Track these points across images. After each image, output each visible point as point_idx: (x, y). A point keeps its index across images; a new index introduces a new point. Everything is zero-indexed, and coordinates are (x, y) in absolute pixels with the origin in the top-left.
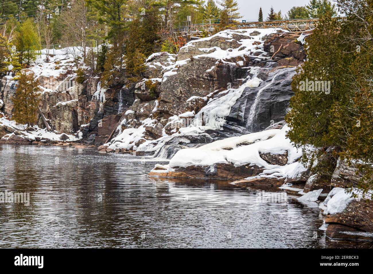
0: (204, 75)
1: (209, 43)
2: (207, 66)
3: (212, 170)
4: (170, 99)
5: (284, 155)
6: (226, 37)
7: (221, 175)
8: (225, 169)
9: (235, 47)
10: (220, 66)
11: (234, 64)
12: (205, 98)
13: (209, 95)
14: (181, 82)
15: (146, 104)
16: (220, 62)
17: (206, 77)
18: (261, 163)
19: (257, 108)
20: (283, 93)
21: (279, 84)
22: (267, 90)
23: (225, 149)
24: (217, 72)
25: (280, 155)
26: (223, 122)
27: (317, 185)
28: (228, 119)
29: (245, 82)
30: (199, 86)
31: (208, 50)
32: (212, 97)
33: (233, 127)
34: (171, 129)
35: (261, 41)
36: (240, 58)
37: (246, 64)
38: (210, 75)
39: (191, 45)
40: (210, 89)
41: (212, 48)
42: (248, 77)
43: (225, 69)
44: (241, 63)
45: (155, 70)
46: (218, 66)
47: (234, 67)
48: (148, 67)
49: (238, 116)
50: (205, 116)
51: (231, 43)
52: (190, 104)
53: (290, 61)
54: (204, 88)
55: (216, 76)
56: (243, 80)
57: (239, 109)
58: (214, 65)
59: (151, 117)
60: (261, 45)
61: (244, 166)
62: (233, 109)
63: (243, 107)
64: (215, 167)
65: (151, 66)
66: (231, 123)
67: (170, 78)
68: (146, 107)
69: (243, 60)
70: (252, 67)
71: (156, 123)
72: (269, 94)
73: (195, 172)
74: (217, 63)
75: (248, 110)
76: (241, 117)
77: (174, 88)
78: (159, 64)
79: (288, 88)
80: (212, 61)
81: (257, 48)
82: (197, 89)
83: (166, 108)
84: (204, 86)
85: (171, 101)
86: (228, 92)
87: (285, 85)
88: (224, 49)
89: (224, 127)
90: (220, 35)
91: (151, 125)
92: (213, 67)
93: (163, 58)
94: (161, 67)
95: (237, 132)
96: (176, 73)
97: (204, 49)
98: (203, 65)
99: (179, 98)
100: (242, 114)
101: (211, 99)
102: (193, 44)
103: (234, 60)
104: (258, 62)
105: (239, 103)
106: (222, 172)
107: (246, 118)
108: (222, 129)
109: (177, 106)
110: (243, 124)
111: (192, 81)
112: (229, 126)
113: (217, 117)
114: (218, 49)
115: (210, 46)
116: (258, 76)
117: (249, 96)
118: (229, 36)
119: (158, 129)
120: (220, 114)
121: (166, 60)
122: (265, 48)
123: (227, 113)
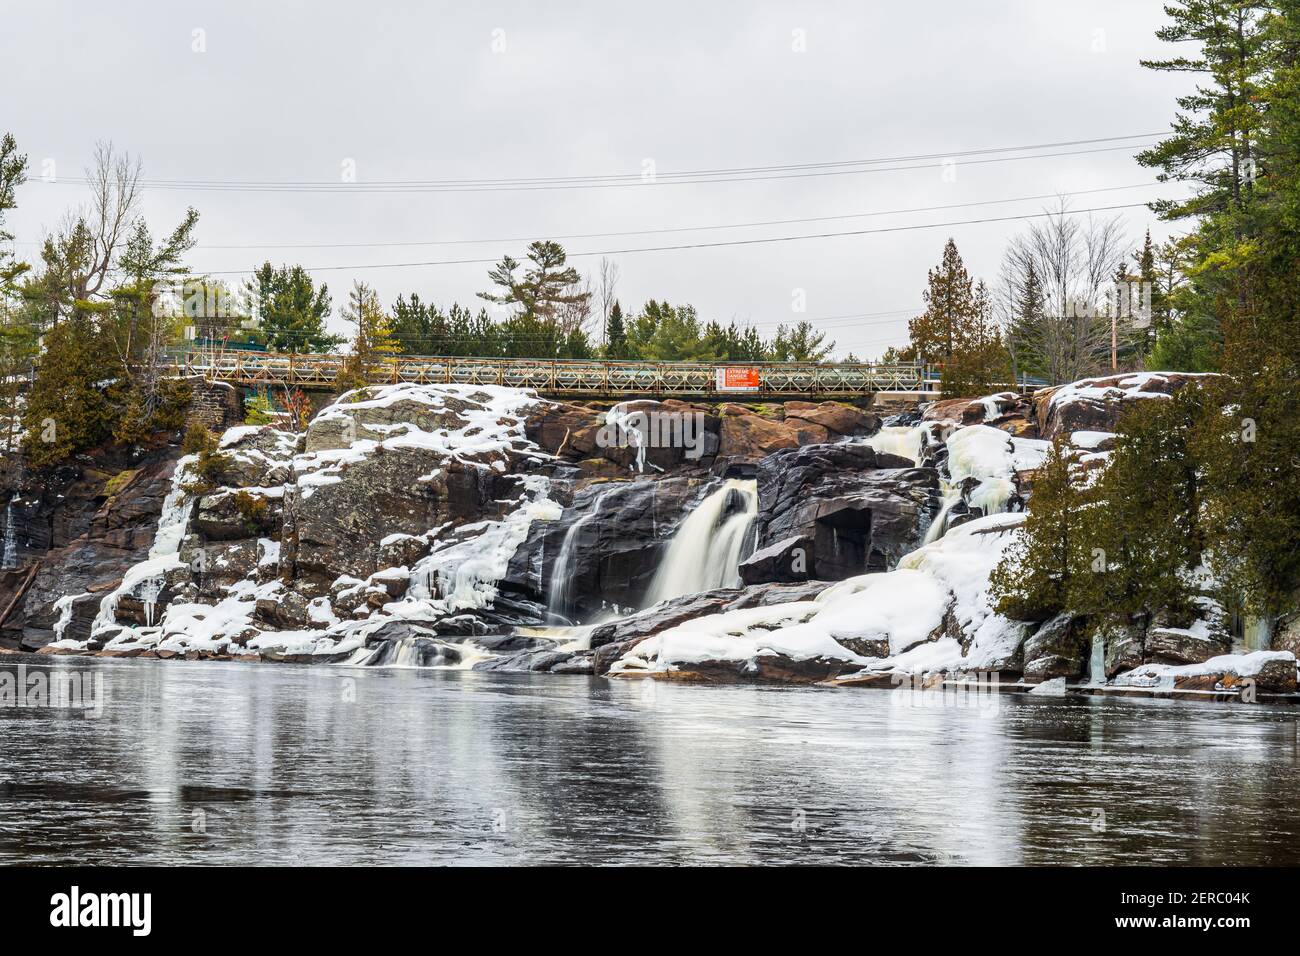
0: (414, 488)
1: (388, 413)
2: (421, 469)
3: (753, 667)
4: (328, 538)
5: (884, 641)
6: (428, 402)
7: (770, 675)
8: (776, 666)
9: (452, 428)
10: (455, 469)
11: (486, 467)
12: (423, 539)
13: (433, 532)
14: (354, 501)
15: (233, 549)
16: (453, 460)
17: (418, 493)
19: (569, 565)
20: (624, 536)
21: (611, 516)
22: (586, 530)
24: (449, 483)
25: (878, 642)
26: (492, 593)
28: (503, 586)
29: (517, 507)
30: (399, 511)
31: (388, 429)
32: (440, 536)
33: (518, 605)
34: (353, 607)
35: (514, 417)
36: (497, 455)
37: (512, 469)
38: (430, 488)
39: (339, 415)
40: (429, 519)
41: (396, 426)
42: (522, 496)
43: (468, 478)
44: (500, 466)
45: (251, 468)
46: (451, 471)
47: (488, 474)
48: (231, 460)
49: (528, 579)
50: (441, 580)
51: (443, 417)
52: (392, 552)
53: (600, 467)
54: (411, 517)
55: (446, 490)
56: (513, 503)
57: (530, 567)
58: (439, 467)
59: (253, 578)
60: (520, 427)
61: (812, 661)
62: (513, 565)
63: (538, 561)
64: (756, 663)
65: (239, 459)
66: (511, 595)
67: (322, 493)
68: (235, 554)
69: (503, 459)
70: (524, 477)
71: (281, 591)
72: (596, 536)
74: (445, 462)
75: (548, 569)
76: (535, 582)
77: (336, 512)
78: (256, 453)
79: (634, 525)
80: (430, 459)
81: (513, 434)
82: (393, 518)
83: (317, 558)
84: (411, 512)
85: (332, 542)
86: (484, 530)
87: (628, 520)
88: (428, 429)
89: (495, 603)
90: (414, 398)
91: (273, 597)
92: (436, 472)
93: (267, 441)
94: (265, 461)
95: (527, 613)
96: (337, 479)
97: (378, 427)
98: (409, 466)
99: (353, 537)
100: (538, 576)
101: (438, 544)
102: (346, 412)
103: (484, 457)
104: (537, 465)
105: (525, 554)
106: (771, 671)
107: (546, 584)
108: (491, 607)
109: (348, 555)
110: (542, 598)
111: (381, 499)
112: (507, 602)
113: (478, 583)
114: (413, 428)
115: (391, 420)
116: (552, 497)
117: (548, 538)
118: (437, 402)
119: (292, 605)
120: (484, 575)
121: (272, 447)
122: (531, 434)
123: (500, 572)
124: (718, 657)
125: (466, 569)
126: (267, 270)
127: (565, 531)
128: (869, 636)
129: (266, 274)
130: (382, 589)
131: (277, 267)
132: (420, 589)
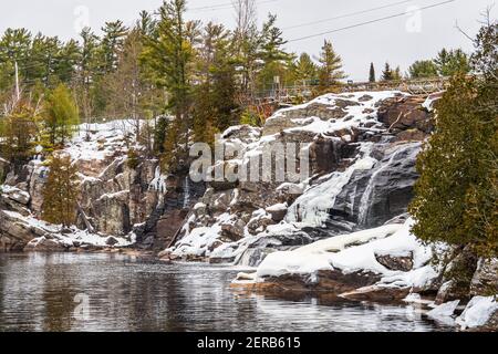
1: (304, 112)
3: (314, 279)
4: (253, 187)
5: (408, 258)
6: (327, 103)
7: (324, 285)
8: (331, 278)
9: (339, 117)
10: (320, 142)
11: (338, 139)
12: (301, 185)
13: (306, 181)
15: (222, 195)
16: (320, 136)
18: (378, 268)
20: (405, 177)
21: (399, 164)
22: (382, 175)
23: (329, 251)
24: (316, 150)
25: (402, 258)
26: (325, 216)
27: (452, 295)
28: (332, 212)
29: (354, 162)
31: (304, 120)
32: (310, 183)
33: (339, 224)
34: (255, 228)
35: (373, 108)
36: (346, 131)
37: (355, 139)
39: (280, 115)
41: (308, 119)
42: (358, 156)
43: (326, 146)
44: (347, 138)
46: (317, 143)
47: (338, 143)
49: (346, 208)
50: (300, 209)
51: (334, 111)
52: (281, 193)
53: (413, 134)
55: (315, 155)
56: (351, 160)
57: (347, 199)
58: (312, 140)
59: (229, 211)
60: (374, 114)
61: (355, 273)
62: (339, 199)
63: (352, 197)
64: (318, 275)
66: (336, 217)
68: (222, 198)
69: (350, 133)
70: (362, 143)
71: (235, 219)
72: (387, 178)
73: (290, 282)
74: (316, 138)
75: (358, 201)
76: (349, 209)
78: (237, 140)
79: (411, 169)
80: (308, 136)
81: (369, 118)
83: (249, 199)
85: (256, 189)
86: (331, 177)
87: (407, 166)
88: (325, 119)
89: (326, 223)
90: (319, 102)
91: (229, 223)
92: (310, 144)
93: (244, 133)
95: (344, 229)
97: (298, 120)
98: (298, 141)
99: (266, 186)
100: (351, 205)
101: (308, 187)
102: (283, 113)
103: (338, 133)
104: (371, 136)
105: (346, 191)
106: (326, 282)
107: (356, 211)
108: (324, 226)
109: (263, 197)
110: (354, 219)
112: (333, 222)
113: (317, 210)
114: (316, 119)
115: (306, 115)
116: (371, 155)
117: (361, 182)
118: (331, 103)
119: (238, 227)
120: (321, 206)
121: (247, 136)
122: (380, 118)
123: (331, 204)
125: (311, 203)
127: (369, 177)
128: (396, 254)
130: (270, 216)
132: (291, 216)
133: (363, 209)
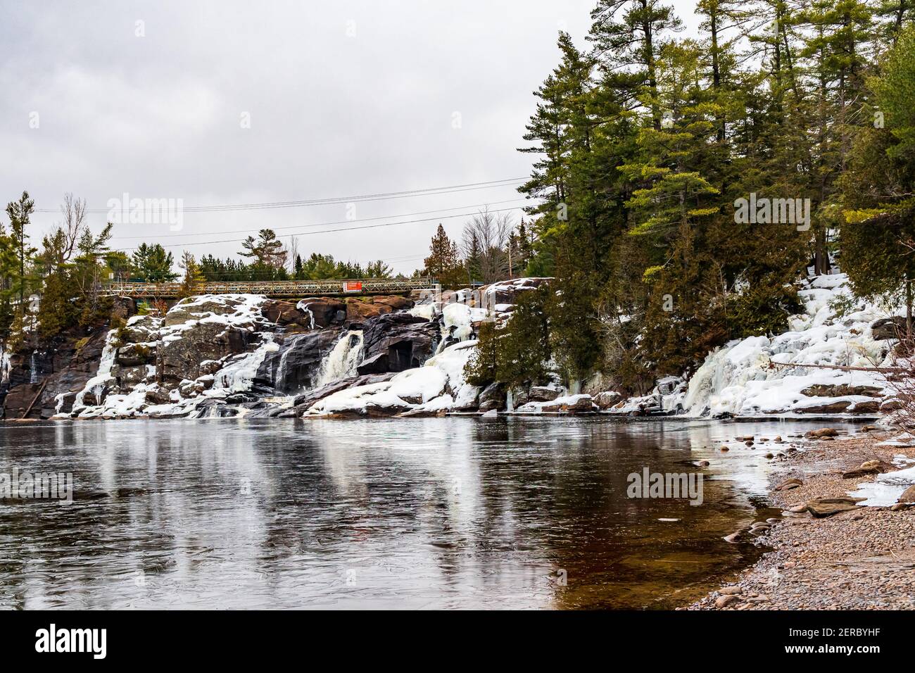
0: (214, 340)
1: (201, 308)
2: (217, 331)
3: (365, 411)
4: (177, 363)
6: (218, 302)
7: (372, 414)
8: (375, 410)
9: (229, 313)
10: (232, 331)
11: (245, 329)
12: (219, 362)
13: (223, 359)
14: (188, 347)
15: (135, 370)
16: (231, 327)
17: (216, 342)
19: (283, 371)
20: (307, 357)
21: (301, 348)
22: (290, 354)
24: (229, 337)
25: (418, 397)
26: (250, 384)
28: (255, 380)
29: (260, 346)
30: (208, 350)
31: (201, 315)
32: (226, 360)
33: (262, 388)
34: (189, 393)
35: (257, 307)
36: (250, 324)
37: (257, 330)
38: (221, 340)
39: (180, 309)
40: (221, 353)
41: (205, 313)
42: (262, 341)
43: (238, 335)
44: (251, 329)
45: (141, 334)
46: (230, 332)
47: (246, 333)
48: (132, 331)
49: (266, 377)
50: (227, 379)
51: (226, 308)
52: (205, 368)
53: (295, 327)
54: (213, 352)
55: (228, 340)
56: (258, 344)
57: (266, 372)
58: (225, 330)
59: (144, 382)
60: (259, 311)
61: (390, 407)
62: (259, 371)
63: (270, 369)
64: (366, 409)
65: (136, 330)
66: (258, 384)
67: (174, 344)
68: (136, 372)
69: (252, 326)
70: (262, 333)
71: (157, 388)
72: (294, 357)
74: (227, 328)
75: (274, 372)
76: (269, 378)
77: (180, 352)
78: (143, 328)
79: (311, 352)
80: (221, 327)
81: (256, 314)
83: (172, 372)
84: (213, 350)
85: (179, 365)
86: (246, 356)
87: (308, 350)
88: (219, 314)
89: (252, 388)
90: (212, 301)
91: (153, 390)
92: (223, 333)
93: (148, 322)
94: (147, 331)
95: (266, 392)
96: (180, 338)
97: (197, 314)
98: (212, 330)
99: (188, 363)
100: (270, 376)
101: (225, 364)
102: (183, 308)
103: (244, 325)
104: (267, 328)
105: (264, 366)
106: (372, 412)
107: (274, 379)
108: (250, 390)
109: (186, 370)
110: (272, 385)
111: (200, 345)
112: (257, 387)
113: (244, 380)
114: (212, 314)
115: (203, 311)
116: (274, 341)
117: (274, 359)
118: (222, 302)
119: (162, 393)
120: (246, 376)
121: (150, 324)
122: (264, 314)
123: (254, 375)
124: (350, 408)
125: (238, 374)
126: (144, 246)
127: (281, 356)
128: (414, 395)
129: (144, 247)
130: (202, 384)
131: (148, 245)
132: (219, 384)
133: (279, 378)
